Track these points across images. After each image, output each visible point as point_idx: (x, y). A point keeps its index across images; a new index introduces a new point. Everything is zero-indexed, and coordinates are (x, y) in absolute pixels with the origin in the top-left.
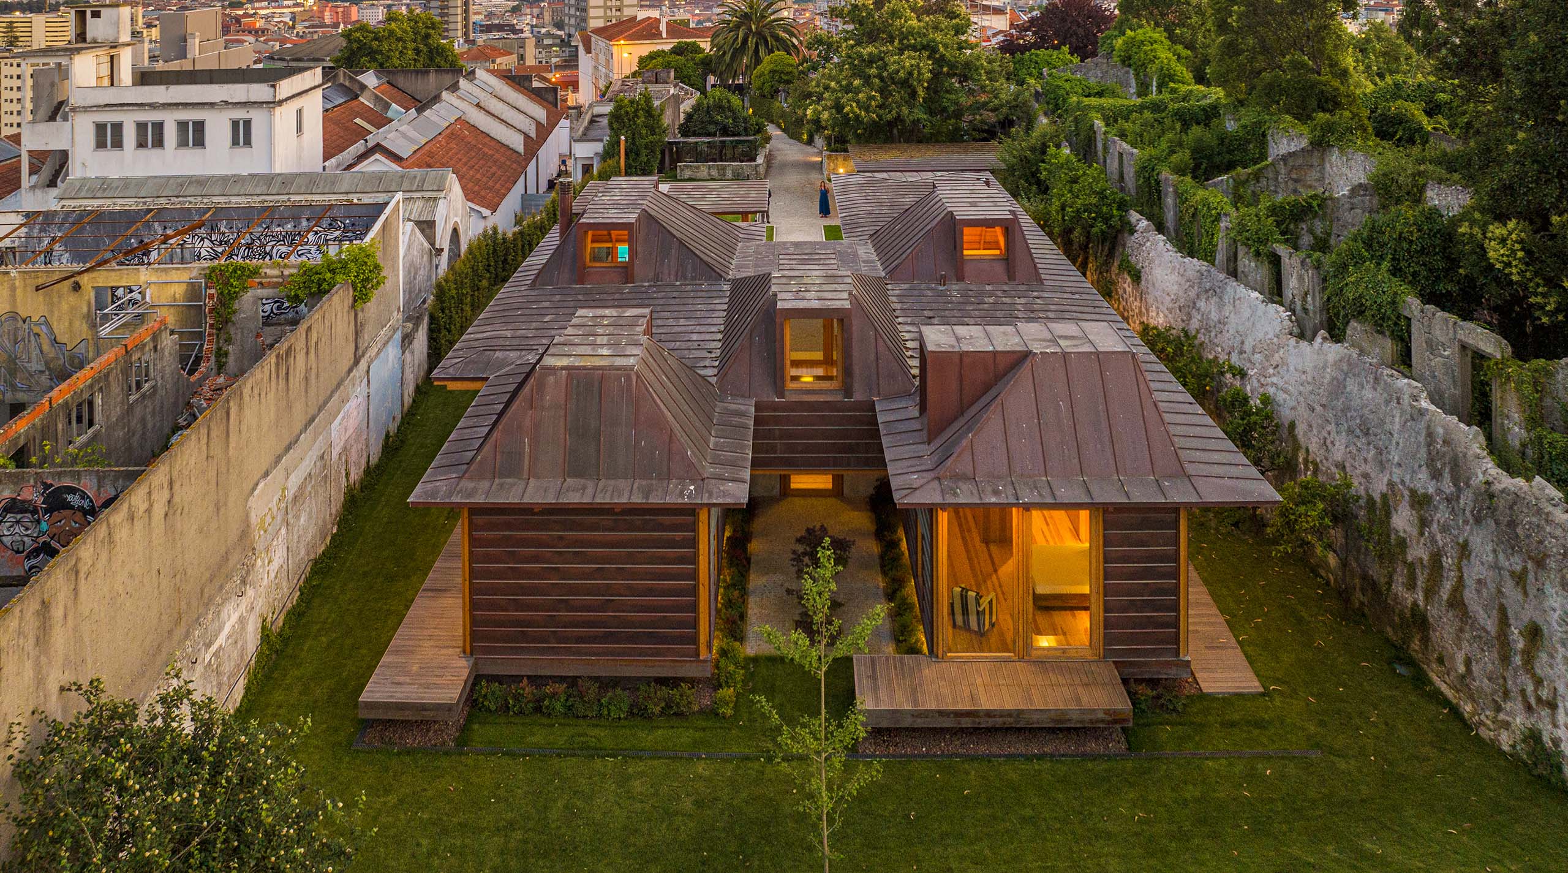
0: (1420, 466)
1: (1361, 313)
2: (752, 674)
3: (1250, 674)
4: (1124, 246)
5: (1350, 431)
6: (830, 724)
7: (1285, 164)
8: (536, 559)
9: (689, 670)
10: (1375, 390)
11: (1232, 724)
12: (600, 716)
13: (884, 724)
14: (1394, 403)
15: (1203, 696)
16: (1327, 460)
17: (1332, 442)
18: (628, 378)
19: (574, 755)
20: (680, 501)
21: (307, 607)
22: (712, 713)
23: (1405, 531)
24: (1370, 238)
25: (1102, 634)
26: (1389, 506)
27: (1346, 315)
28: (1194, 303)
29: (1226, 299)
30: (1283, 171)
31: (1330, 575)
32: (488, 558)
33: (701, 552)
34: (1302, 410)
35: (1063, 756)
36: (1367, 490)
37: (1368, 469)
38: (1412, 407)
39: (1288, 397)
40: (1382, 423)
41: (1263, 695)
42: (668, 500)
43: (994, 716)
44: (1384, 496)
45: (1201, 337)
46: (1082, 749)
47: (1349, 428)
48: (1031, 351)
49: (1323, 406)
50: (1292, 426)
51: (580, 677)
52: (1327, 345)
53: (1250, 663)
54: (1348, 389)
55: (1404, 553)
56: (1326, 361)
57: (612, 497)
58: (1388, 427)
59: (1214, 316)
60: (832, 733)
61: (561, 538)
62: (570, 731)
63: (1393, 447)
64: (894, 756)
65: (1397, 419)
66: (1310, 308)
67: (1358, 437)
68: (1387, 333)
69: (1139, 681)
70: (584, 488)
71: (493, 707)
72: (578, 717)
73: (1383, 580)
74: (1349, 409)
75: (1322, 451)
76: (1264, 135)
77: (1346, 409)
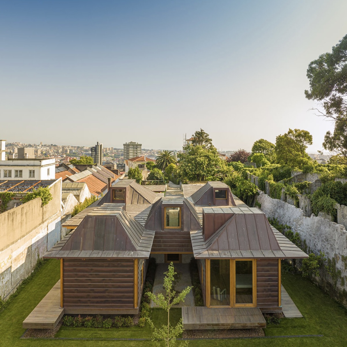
0: (345, 249)
1: (323, 209)
2: (152, 313)
3: (299, 312)
4: (256, 199)
5: (322, 241)
6: (171, 328)
7: (297, 178)
8: (84, 276)
9: (131, 312)
10: (330, 228)
11: (295, 327)
12: (102, 327)
13: (191, 329)
14: (335, 231)
15: (285, 318)
16: (315, 249)
17: (317, 245)
18: (114, 219)
19: (92, 340)
20: (128, 257)
21: (18, 294)
22: (138, 326)
23: (340, 268)
24: (324, 189)
25: (256, 299)
26: (335, 261)
27: (318, 211)
28: (276, 210)
29: (285, 208)
30: (296, 180)
31: (317, 283)
32: (69, 276)
33: (135, 274)
34: (308, 236)
35: (245, 338)
36: (328, 257)
37: (328, 251)
38: (341, 232)
39: (303, 233)
40: (332, 237)
41: (303, 318)
42: (124, 256)
43: (224, 325)
44: (333, 258)
45: (278, 219)
46: (251, 336)
47: (322, 240)
48: (235, 213)
49: (314, 234)
50: (305, 241)
51: (97, 315)
52: (315, 217)
53: (298, 308)
54: (321, 229)
55: (340, 274)
56: (314, 222)
57: (107, 255)
58: (334, 238)
59: (282, 213)
60: (171, 331)
61: (92, 269)
62: (92, 332)
63: (335, 244)
64: (193, 339)
65: (337, 236)
66: (307, 210)
67: (325, 242)
68: (330, 214)
69: (267, 314)
70: (99, 253)
71: (68, 324)
72: (95, 328)
73: (334, 283)
74: (322, 234)
75: (314, 247)
76: (290, 173)
77: (321, 235)
